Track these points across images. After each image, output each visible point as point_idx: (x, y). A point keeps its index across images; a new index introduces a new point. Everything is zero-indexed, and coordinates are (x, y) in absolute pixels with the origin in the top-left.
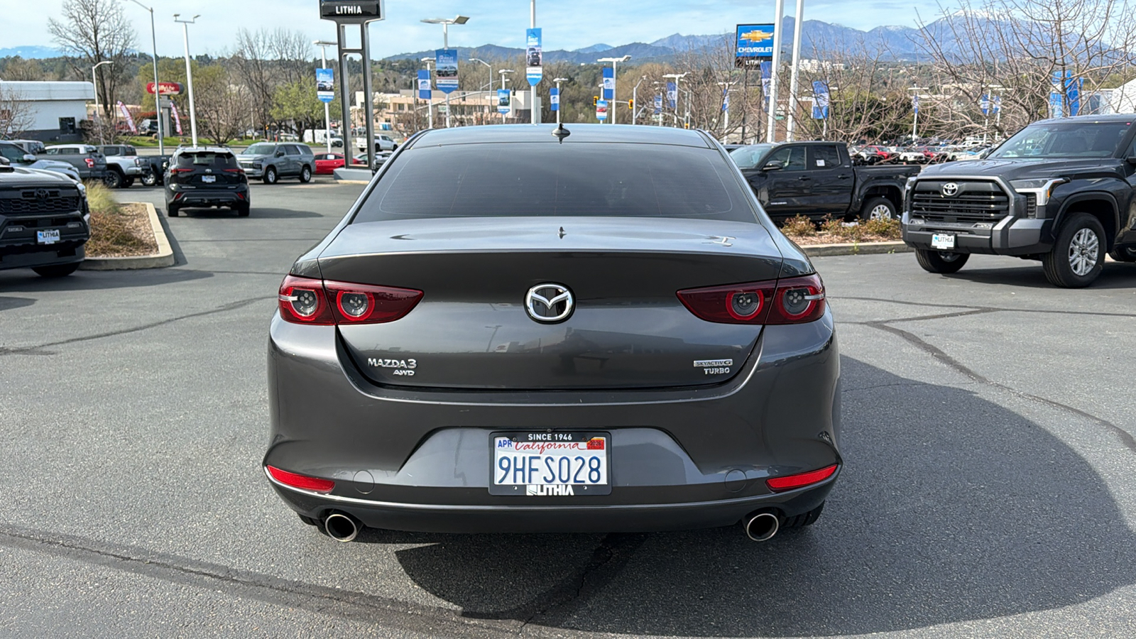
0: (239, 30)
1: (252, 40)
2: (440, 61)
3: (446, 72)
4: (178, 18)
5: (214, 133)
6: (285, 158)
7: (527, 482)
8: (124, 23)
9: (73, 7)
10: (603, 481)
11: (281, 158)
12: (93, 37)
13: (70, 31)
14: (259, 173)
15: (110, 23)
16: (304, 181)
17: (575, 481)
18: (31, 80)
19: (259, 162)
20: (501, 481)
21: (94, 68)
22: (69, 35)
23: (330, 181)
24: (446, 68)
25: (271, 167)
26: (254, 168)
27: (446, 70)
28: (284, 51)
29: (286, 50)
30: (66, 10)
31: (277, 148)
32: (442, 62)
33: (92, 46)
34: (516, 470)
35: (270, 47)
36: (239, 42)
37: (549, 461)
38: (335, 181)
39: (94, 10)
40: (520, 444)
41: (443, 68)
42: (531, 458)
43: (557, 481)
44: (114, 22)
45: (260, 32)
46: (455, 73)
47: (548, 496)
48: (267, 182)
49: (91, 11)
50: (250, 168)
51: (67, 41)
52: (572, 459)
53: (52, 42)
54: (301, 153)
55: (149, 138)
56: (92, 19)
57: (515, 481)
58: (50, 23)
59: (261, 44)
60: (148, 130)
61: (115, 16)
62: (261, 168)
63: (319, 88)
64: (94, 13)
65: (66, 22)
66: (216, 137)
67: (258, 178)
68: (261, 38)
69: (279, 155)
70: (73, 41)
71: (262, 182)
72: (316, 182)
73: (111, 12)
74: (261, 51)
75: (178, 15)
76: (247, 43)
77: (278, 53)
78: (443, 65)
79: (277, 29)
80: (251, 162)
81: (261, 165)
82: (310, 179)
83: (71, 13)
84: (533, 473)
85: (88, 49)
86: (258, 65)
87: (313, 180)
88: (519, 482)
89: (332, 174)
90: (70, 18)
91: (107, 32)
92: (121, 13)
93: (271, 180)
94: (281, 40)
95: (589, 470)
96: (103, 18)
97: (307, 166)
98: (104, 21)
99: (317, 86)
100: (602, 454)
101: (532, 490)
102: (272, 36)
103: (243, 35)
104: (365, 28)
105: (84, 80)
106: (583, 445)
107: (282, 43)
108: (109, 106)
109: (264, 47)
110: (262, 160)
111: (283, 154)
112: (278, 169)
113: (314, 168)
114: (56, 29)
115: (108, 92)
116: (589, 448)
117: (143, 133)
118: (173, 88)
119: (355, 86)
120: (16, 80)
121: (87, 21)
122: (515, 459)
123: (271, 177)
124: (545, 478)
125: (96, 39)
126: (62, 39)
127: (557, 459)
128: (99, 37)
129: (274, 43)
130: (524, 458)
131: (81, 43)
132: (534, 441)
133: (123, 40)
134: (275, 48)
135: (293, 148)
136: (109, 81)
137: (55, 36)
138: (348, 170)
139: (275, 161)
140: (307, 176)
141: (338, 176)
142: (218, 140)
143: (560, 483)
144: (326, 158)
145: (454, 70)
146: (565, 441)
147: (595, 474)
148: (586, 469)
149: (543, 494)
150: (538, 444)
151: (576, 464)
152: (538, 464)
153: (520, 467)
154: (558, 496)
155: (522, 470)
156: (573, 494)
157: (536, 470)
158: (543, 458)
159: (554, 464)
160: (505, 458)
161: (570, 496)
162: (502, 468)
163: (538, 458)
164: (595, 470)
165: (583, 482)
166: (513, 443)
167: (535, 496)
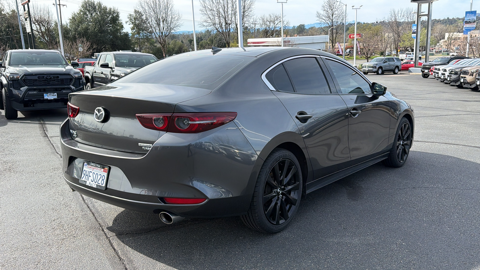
0: (391, 10)
1: (396, 13)
2: (467, 16)
3: (470, 21)
4: (354, 8)
5: (366, 54)
6: (389, 64)
7: (87, 181)
8: (343, 11)
9: (325, 7)
10: (104, 185)
11: (385, 64)
12: (331, 17)
13: (324, 16)
14: (375, 70)
15: (338, 11)
16: (395, 73)
18: (313, 35)
19: (375, 66)
20: (82, 179)
21: (329, 30)
22: (323, 17)
23: (406, 73)
24: (470, 19)
25: (381, 67)
26: (373, 68)
27: (470, 20)
28: (409, 17)
29: (410, 17)
30: (323, 8)
31: (384, 59)
32: (468, 17)
33: (331, 21)
35: (403, 16)
36: (390, 15)
38: (408, 73)
39: (333, 7)
40: (89, 166)
41: (468, 20)
42: (90, 172)
44: (340, 11)
45: (400, 10)
46: (474, 22)
48: (378, 74)
49: (332, 7)
50: (372, 68)
51: (322, 20)
52: (99, 174)
53: (317, 20)
54: (395, 61)
55: (347, 56)
56: (332, 10)
57: (85, 179)
58: (317, 13)
59: (399, 15)
60: (348, 53)
61: (340, 9)
62: (376, 68)
63: (413, 32)
64: (333, 8)
65: (322, 12)
66: (366, 55)
67: (374, 72)
68: (400, 12)
69: (384, 63)
70: (324, 20)
71: (376, 74)
72: (400, 74)
73: (339, 7)
74: (399, 18)
75: (354, 6)
76: (393, 15)
77: (406, 18)
78: (469, 18)
79: (407, 8)
80: (372, 66)
81: (376, 67)
82: (398, 72)
83: (324, 9)
84: (90, 177)
85: (329, 22)
86: (398, 24)
87: (399, 72)
89: (408, 70)
90: (324, 11)
91: (336, 15)
92: (343, 7)
93: (380, 73)
94: (409, 13)
96: (335, 10)
97: (397, 67)
98: (336, 11)
99: (412, 32)
100: (105, 174)
102: (405, 11)
103: (392, 12)
104: (431, 4)
105: (326, 35)
107: (408, 14)
108: (334, 44)
109: (401, 16)
110: (377, 65)
111: (387, 62)
112: (384, 69)
113: (400, 68)
114: (319, 15)
115: (334, 38)
116: (103, 171)
117: (346, 54)
118: (359, 36)
119: (446, 30)
120: (308, 36)
121: (330, 12)
122: (87, 171)
123: (380, 72)
124: (91, 180)
125: (332, 18)
126: (320, 19)
128: (333, 17)
129: (405, 14)
131: (327, 20)
133: (342, 18)
134: (405, 16)
135: (392, 59)
136: (335, 34)
137: (318, 18)
138: (415, 68)
139: (382, 65)
140: (396, 71)
141: (410, 71)
142: (367, 57)
143: (94, 183)
144: (410, 63)
145: (474, 20)
146: (98, 167)
147: (103, 181)
148: (101, 179)
149: (90, 185)
150: (93, 167)
151: (99, 177)
152: (91, 174)
153: (87, 174)
154: (93, 187)
155: (87, 175)
156: (96, 187)
157: (90, 176)
158: (93, 173)
159: (94, 176)
160: (85, 170)
161: (95, 188)
162: (84, 174)
163: (92, 172)
164: (103, 180)
165: (99, 184)
166: (88, 165)
167: (88, 186)
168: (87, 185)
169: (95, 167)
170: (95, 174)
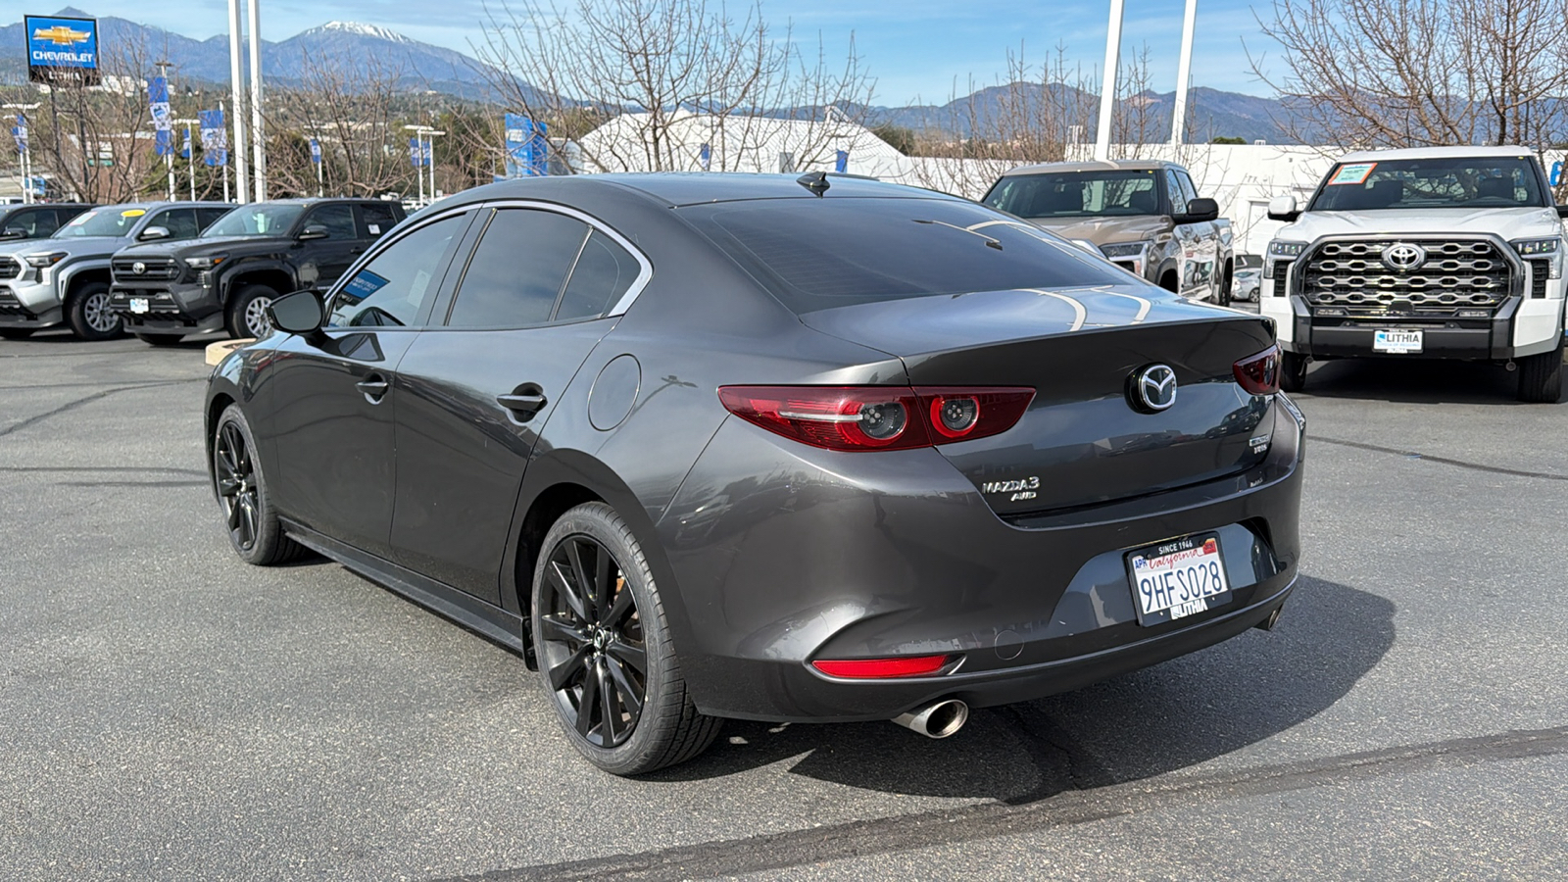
7: (1169, 605)
10: (1224, 589)
17: (1205, 593)
20: (1148, 609)
34: (1157, 592)
37: (1180, 574)
40: (1153, 561)
42: (1166, 575)
43: (1192, 597)
47: (1189, 615)
52: (1196, 568)
57: (1159, 606)
84: (1171, 592)
88: (1163, 607)
95: (1211, 577)
100: (1215, 556)
101: (1176, 613)
106: (1200, 550)
116: (1206, 553)
122: (1153, 578)
124: (1181, 596)
127: (1185, 571)
130: (1160, 577)
132: (1164, 555)
143: (1195, 598)
146: (1187, 549)
147: (1216, 580)
148: (1209, 577)
149: (1186, 614)
150: (1169, 557)
151: (1201, 573)
152: (1173, 581)
153: (1159, 588)
154: (1197, 614)
155: (1162, 591)
156: (1206, 609)
157: (1172, 588)
158: (1175, 573)
159: (1185, 578)
160: (1145, 580)
161: (1205, 611)
162: (1146, 593)
163: (1171, 574)
164: (1215, 576)
165: (1210, 592)
166: (1148, 562)
167: (1180, 619)
168: (1174, 618)
169: (1173, 555)
170: (1186, 573)
